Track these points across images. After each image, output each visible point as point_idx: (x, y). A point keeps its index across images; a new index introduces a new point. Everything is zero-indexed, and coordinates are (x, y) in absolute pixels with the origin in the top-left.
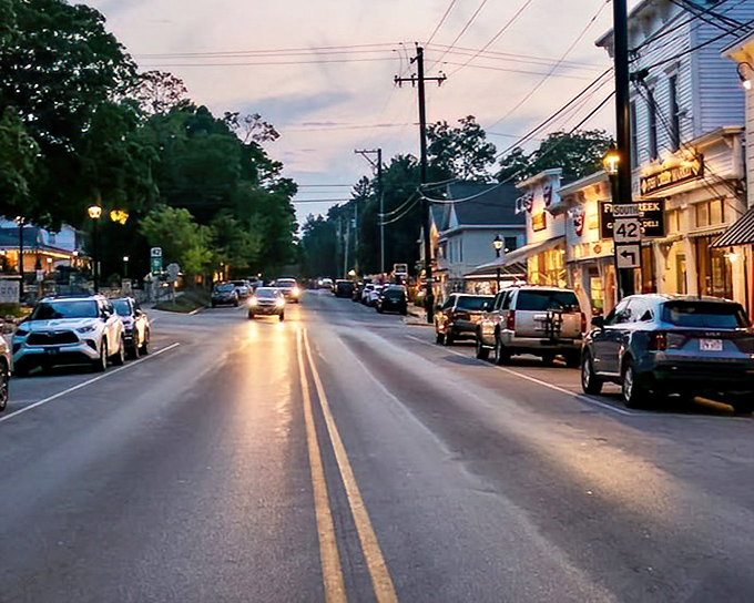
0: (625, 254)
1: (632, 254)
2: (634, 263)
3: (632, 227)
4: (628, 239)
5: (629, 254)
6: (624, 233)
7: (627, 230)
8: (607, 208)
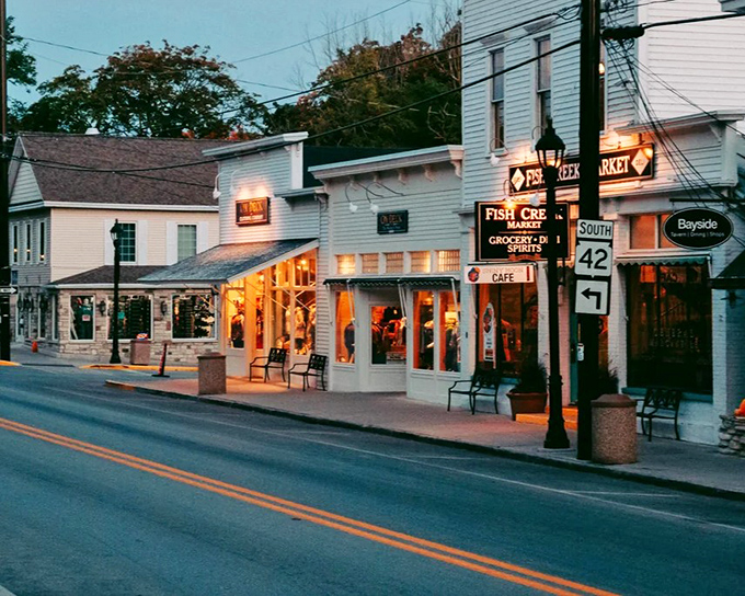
0: (587, 293)
1: (598, 295)
2: (598, 307)
3: (601, 255)
4: (593, 272)
5: (594, 294)
6: (589, 262)
7: (595, 258)
8: (488, 214)
